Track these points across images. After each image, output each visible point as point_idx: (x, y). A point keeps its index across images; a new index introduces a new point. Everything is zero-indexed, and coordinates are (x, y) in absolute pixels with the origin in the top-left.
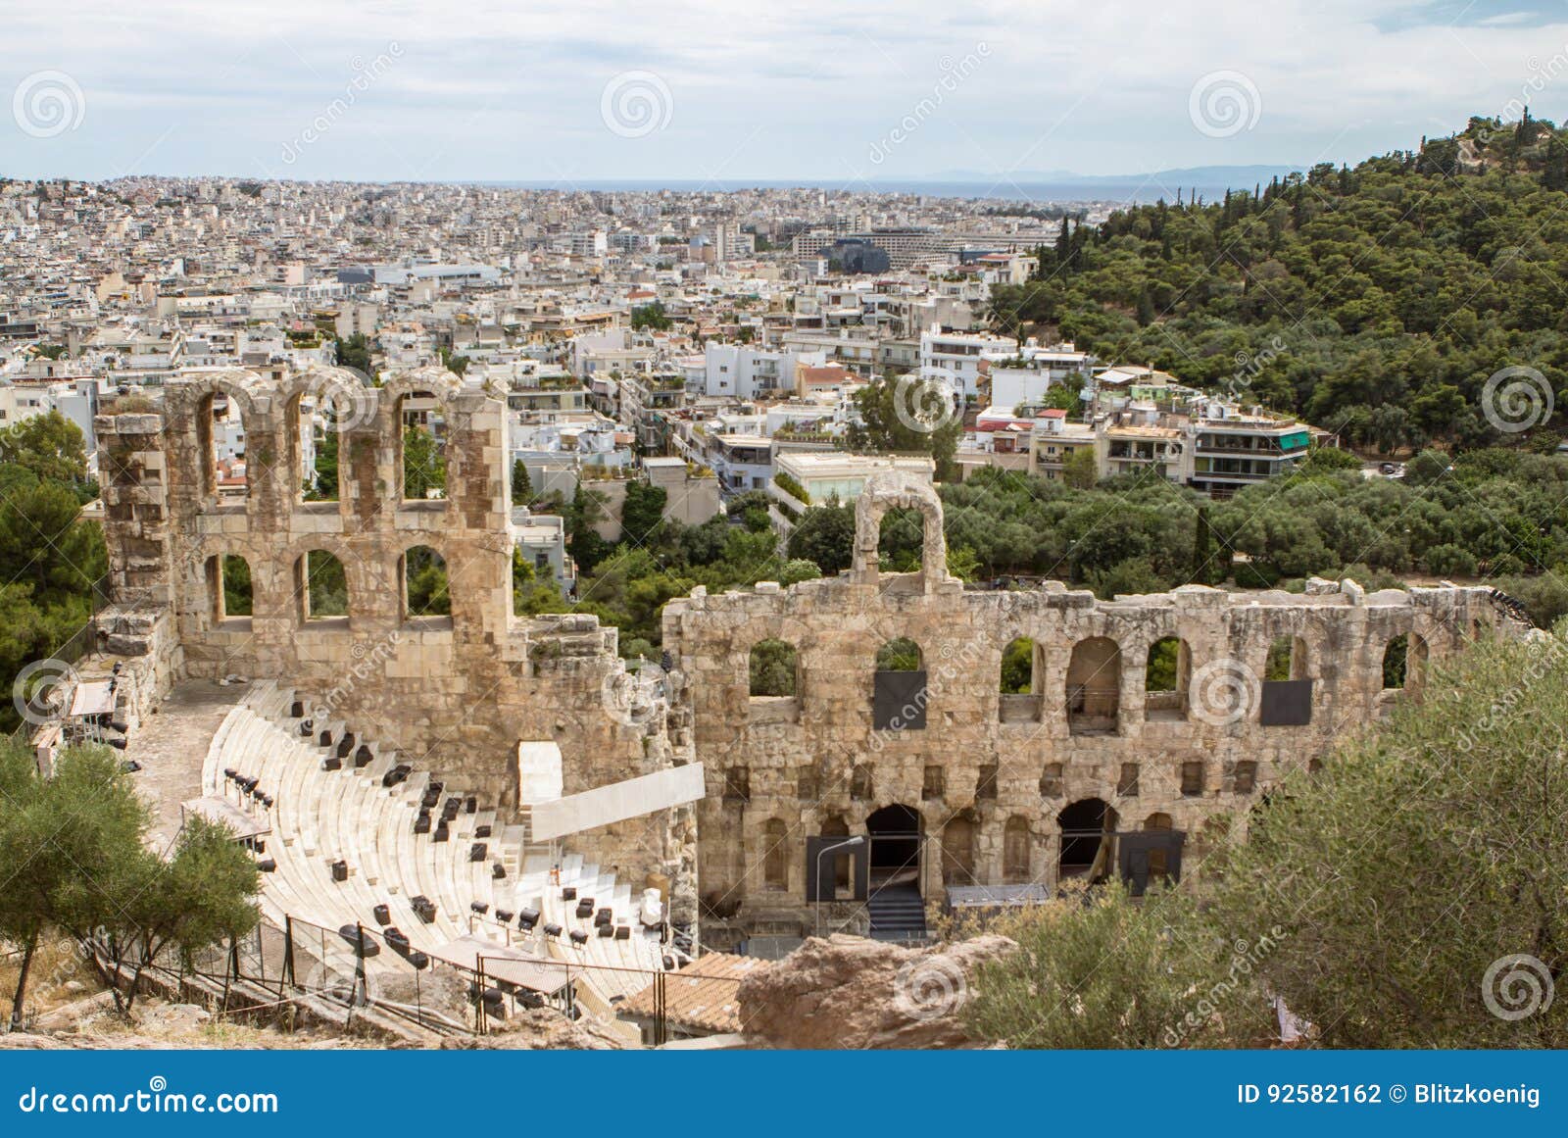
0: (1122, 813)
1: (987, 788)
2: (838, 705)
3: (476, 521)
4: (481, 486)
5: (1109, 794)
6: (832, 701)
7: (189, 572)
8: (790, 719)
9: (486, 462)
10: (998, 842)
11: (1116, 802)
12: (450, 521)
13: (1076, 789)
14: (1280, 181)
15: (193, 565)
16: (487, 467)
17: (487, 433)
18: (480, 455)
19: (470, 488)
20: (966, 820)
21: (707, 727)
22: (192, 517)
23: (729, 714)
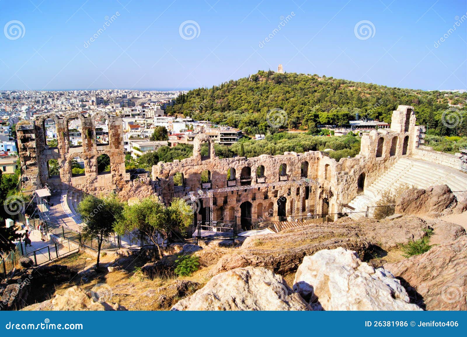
0: (253, 204)
1: (225, 202)
2: (193, 186)
3: (117, 147)
4: (118, 139)
5: (250, 200)
6: (192, 185)
7: (43, 165)
8: (182, 190)
9: (119, 133)
10: (228, 213)
11: (251, 202)
12: (111, 148)
13: (243, 200)
14: (223, 84)
15: (44, 163)
16: (120, 134)
17: (119, 126)
18: (117, 131)
19: (115, 139)
20: (222, 209)
21: (165, 194)
22: (43, 150)
23: (169, 190)
